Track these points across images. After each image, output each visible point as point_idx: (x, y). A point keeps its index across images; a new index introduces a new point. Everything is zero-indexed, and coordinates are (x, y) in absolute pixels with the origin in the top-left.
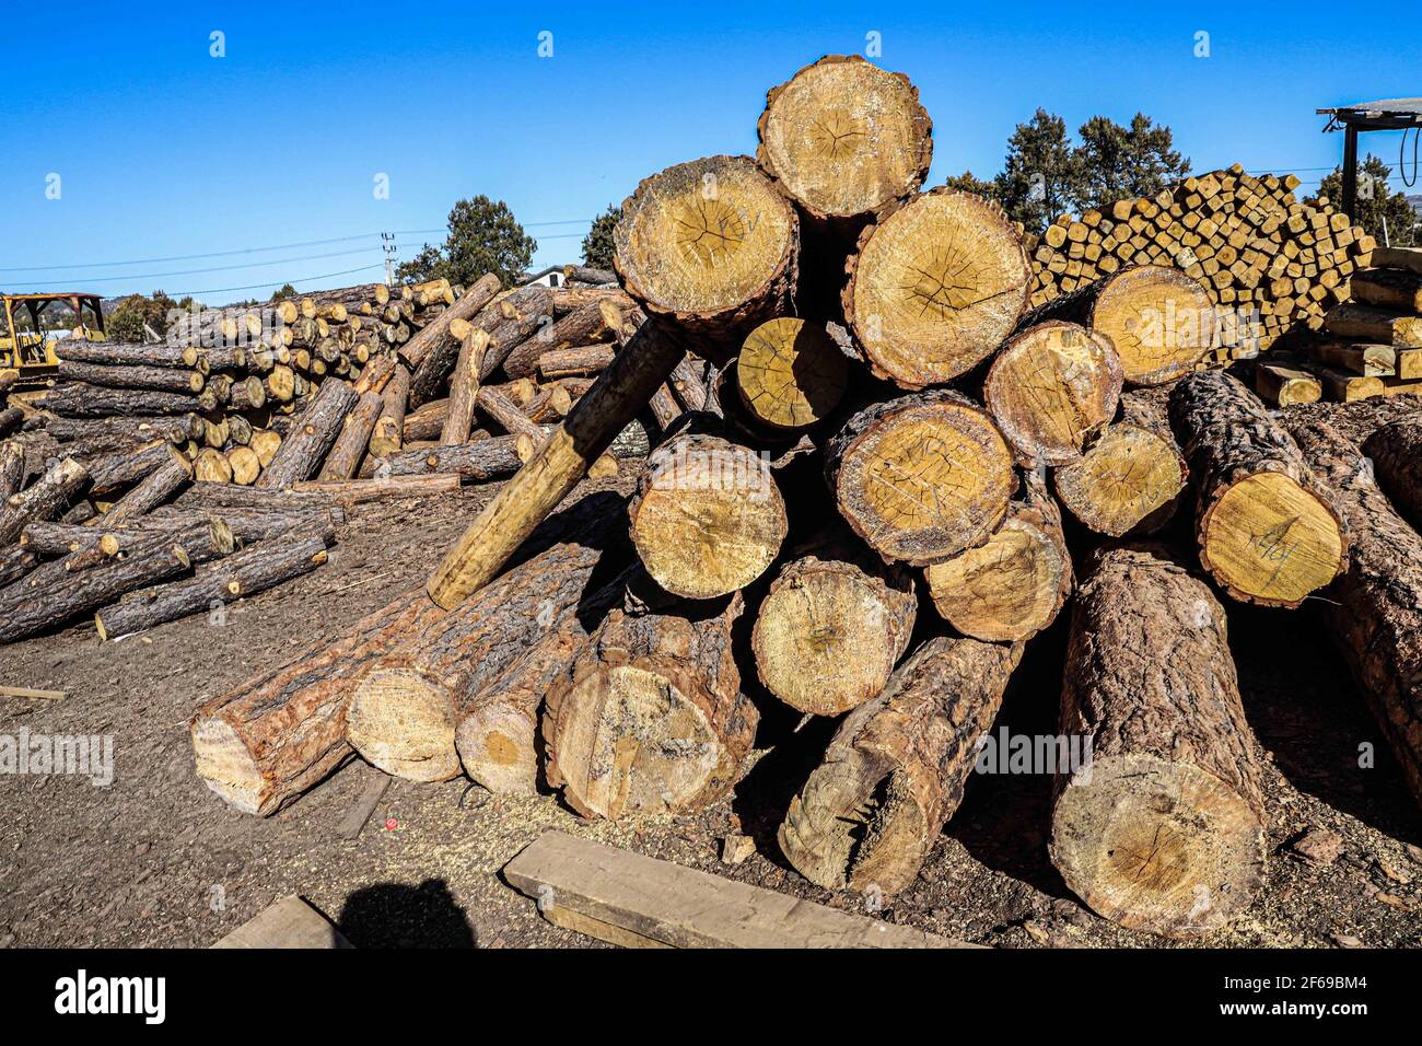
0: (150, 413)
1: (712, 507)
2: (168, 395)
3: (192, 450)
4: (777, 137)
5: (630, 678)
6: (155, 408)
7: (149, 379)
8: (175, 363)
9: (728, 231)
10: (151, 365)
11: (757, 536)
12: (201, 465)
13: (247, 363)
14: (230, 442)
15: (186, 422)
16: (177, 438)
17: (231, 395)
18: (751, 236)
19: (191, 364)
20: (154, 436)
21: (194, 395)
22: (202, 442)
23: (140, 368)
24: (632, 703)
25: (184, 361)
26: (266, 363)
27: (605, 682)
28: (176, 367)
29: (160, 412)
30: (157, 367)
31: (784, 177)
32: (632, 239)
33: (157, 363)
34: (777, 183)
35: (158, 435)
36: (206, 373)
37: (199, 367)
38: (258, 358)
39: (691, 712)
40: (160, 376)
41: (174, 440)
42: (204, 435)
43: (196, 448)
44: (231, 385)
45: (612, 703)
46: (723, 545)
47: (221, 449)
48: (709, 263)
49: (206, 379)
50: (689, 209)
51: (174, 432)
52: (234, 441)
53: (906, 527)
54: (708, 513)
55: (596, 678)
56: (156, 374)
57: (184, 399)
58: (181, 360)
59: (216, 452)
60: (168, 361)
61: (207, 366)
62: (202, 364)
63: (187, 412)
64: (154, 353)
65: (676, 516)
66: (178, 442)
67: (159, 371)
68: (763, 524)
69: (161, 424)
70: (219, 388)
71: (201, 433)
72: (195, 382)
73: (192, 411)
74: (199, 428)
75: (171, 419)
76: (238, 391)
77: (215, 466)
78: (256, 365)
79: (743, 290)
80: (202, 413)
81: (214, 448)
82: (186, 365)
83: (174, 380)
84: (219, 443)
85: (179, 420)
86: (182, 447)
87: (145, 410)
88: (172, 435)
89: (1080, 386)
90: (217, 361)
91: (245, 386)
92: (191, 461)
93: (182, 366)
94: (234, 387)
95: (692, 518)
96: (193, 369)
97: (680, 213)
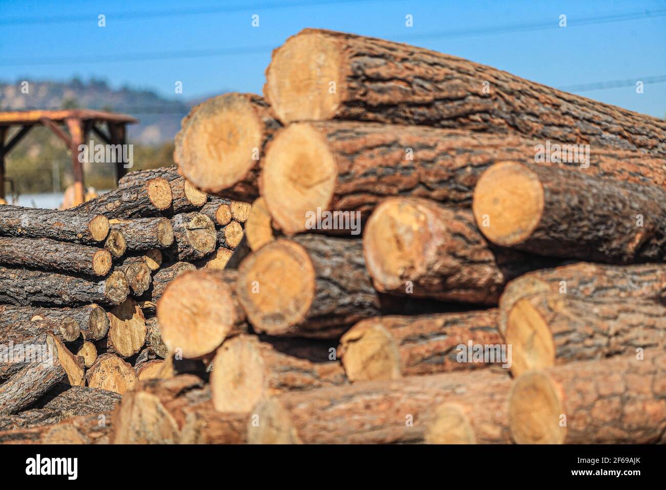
0: (46, 303)
1: (199, 303)
2: (69, 278)
3: (88, 352)
4: (273, 81)
5: (144, 400)
6: (52, 296)
7: (48, 257)
8: (80, 236)
9: (232, 140)
10: (53, 238)
11: (219, 321)
12: (97, 375)
13: (175, 243)
14: (145, 352)
15: (84, 315)
16: (68, 333)
17: (151, 286)
18: (242, 143)
19: (99, 239)
20: (43, 330)
21: (96, 279)
22: (102, 346)
23: (43, 241)
24: (145, 415)
25: (90, 234)
26: (205, 244)
27: (133, 403)
28: (83, 243)
29: (59, 302)
30: (60, 240)
31: (274, 105)
32: (184, 143)
33: (61, 236)
34: (270, 110)
35: (48, 330)
36: (119, 253)
37: (110, 243)
38: (192, 237)
39: (168, 420)
40: (60, 253)
41: (65, 337)
42: (106, 338)
43: (95, 352)
44: (154, 273)
45: (135, 416)
46: (201, 325)
47: (131, 360)
48: (220, 158)
49: (117, 262)
50: (215, 126)
51: (66, 326)
52: (151, 353)
53: (266, 310)
54: (195, 305)
55: (130, 401)
56: (57, 250)
57: (87, 285)
58: (87, 233)
59: (120, 361)
60: (73, 233)
61: (122, 243)
62: (115, 240)
63: (88, 303)
64: (58, 222)
65: (179, 306)
66: (69, 339)
67: (61, 246)
68: (223, 314)
69: (54, 315)
70: (135, 274)
71: (102, 333)
72: (100, 262)
73: (95, 302)
74: (101, 325)
75: (68, 311)
76: (163, 281)
77: (117, 380)
78: (188, 246)
79: (235, 175)
80: (107, 306)
81: (119, 355)
82: (92, 241)
83: (76, 258)
84: (129, 352)
85: (77, 313)
86: (73, 347)
87: (42, 298)
88: (62, 330)
89: (407, 238)
90: (137, 236)
91: (171, 274)
92: (86, 369)
93: (88, 242)
94: (158, 275)
95: (186, 307)
96: (101, 245)
97: (210, 128)
